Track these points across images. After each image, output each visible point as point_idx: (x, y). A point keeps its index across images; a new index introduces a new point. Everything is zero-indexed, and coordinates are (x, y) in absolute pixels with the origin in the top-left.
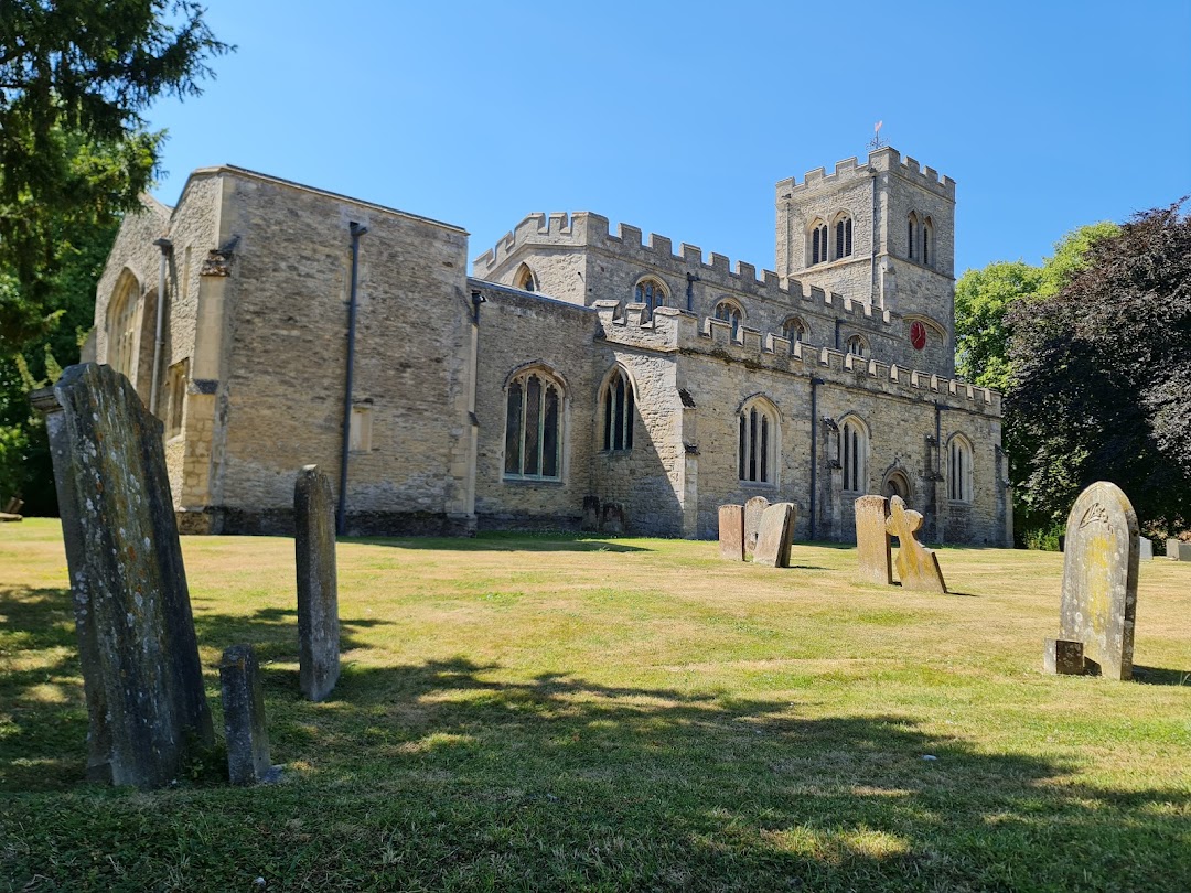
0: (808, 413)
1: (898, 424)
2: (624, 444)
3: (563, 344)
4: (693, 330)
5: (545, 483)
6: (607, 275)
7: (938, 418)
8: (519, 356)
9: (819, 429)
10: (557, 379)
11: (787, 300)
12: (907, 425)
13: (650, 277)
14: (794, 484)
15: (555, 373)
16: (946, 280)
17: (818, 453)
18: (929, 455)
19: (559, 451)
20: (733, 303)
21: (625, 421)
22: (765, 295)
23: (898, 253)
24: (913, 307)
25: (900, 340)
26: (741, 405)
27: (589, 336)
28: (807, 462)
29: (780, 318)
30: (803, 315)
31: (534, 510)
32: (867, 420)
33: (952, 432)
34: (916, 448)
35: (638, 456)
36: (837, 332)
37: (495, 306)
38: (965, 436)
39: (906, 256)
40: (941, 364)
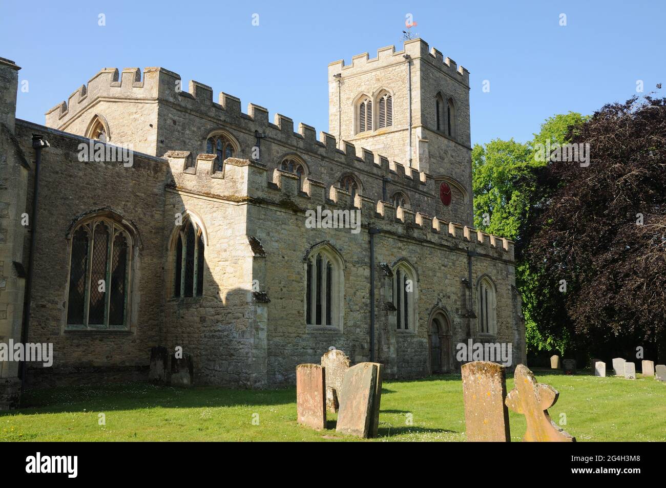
0: (367, 260)
1: (440, 269)
2: (194, 292)
3: (133, 192)
4: (262, 180)
5: (111, 333)
6: (179, 128)
7: (470, 263)
8: (85, 204)
9: (376, 274)
10: (126, 227)
11: (343, 160)
12: (446, 269)
13: (220, 132)
14: (356, 326)
15: (124, 221)
16: (465, 150)
17: (376, 297)
18: (464, 295)
19: (128, 299)
20: (297, 160)
21: (195, 269)
22: (324, 154)
23: (429, 126)
24: (442, 170)
25: (433, 197)
26: (308, 253)
27: (160, 185)
28: (366, 305)
29: (338, 175)
30: (356, 173)
31: (100, 360)
32: (416, 266)
33: (480, 275)
34: (453, 289)
35: (209, 304)
36: (384, 189)
37: (59, 151)
38: (490, 278)
39: (435, 128)
40: (464, 218)
